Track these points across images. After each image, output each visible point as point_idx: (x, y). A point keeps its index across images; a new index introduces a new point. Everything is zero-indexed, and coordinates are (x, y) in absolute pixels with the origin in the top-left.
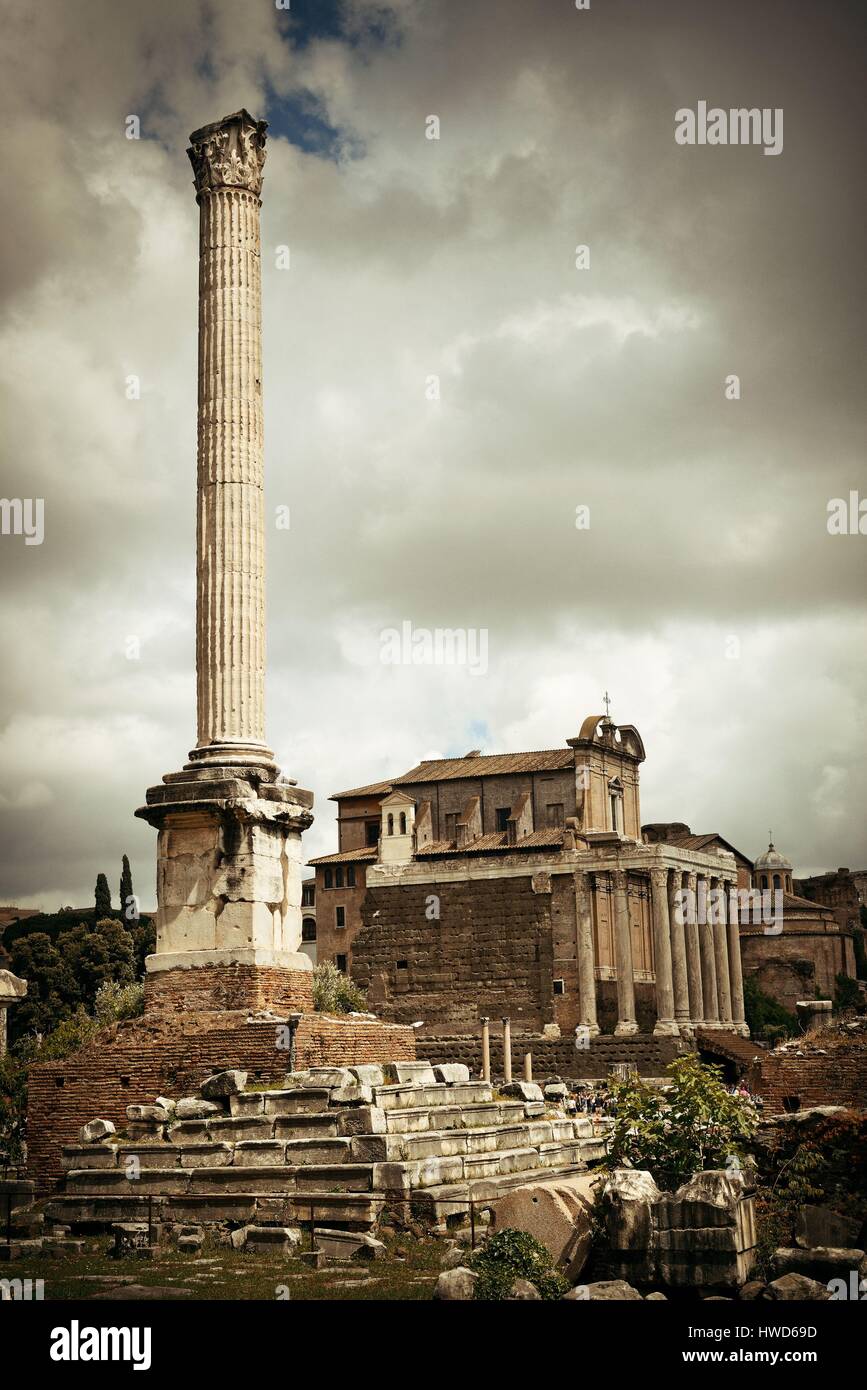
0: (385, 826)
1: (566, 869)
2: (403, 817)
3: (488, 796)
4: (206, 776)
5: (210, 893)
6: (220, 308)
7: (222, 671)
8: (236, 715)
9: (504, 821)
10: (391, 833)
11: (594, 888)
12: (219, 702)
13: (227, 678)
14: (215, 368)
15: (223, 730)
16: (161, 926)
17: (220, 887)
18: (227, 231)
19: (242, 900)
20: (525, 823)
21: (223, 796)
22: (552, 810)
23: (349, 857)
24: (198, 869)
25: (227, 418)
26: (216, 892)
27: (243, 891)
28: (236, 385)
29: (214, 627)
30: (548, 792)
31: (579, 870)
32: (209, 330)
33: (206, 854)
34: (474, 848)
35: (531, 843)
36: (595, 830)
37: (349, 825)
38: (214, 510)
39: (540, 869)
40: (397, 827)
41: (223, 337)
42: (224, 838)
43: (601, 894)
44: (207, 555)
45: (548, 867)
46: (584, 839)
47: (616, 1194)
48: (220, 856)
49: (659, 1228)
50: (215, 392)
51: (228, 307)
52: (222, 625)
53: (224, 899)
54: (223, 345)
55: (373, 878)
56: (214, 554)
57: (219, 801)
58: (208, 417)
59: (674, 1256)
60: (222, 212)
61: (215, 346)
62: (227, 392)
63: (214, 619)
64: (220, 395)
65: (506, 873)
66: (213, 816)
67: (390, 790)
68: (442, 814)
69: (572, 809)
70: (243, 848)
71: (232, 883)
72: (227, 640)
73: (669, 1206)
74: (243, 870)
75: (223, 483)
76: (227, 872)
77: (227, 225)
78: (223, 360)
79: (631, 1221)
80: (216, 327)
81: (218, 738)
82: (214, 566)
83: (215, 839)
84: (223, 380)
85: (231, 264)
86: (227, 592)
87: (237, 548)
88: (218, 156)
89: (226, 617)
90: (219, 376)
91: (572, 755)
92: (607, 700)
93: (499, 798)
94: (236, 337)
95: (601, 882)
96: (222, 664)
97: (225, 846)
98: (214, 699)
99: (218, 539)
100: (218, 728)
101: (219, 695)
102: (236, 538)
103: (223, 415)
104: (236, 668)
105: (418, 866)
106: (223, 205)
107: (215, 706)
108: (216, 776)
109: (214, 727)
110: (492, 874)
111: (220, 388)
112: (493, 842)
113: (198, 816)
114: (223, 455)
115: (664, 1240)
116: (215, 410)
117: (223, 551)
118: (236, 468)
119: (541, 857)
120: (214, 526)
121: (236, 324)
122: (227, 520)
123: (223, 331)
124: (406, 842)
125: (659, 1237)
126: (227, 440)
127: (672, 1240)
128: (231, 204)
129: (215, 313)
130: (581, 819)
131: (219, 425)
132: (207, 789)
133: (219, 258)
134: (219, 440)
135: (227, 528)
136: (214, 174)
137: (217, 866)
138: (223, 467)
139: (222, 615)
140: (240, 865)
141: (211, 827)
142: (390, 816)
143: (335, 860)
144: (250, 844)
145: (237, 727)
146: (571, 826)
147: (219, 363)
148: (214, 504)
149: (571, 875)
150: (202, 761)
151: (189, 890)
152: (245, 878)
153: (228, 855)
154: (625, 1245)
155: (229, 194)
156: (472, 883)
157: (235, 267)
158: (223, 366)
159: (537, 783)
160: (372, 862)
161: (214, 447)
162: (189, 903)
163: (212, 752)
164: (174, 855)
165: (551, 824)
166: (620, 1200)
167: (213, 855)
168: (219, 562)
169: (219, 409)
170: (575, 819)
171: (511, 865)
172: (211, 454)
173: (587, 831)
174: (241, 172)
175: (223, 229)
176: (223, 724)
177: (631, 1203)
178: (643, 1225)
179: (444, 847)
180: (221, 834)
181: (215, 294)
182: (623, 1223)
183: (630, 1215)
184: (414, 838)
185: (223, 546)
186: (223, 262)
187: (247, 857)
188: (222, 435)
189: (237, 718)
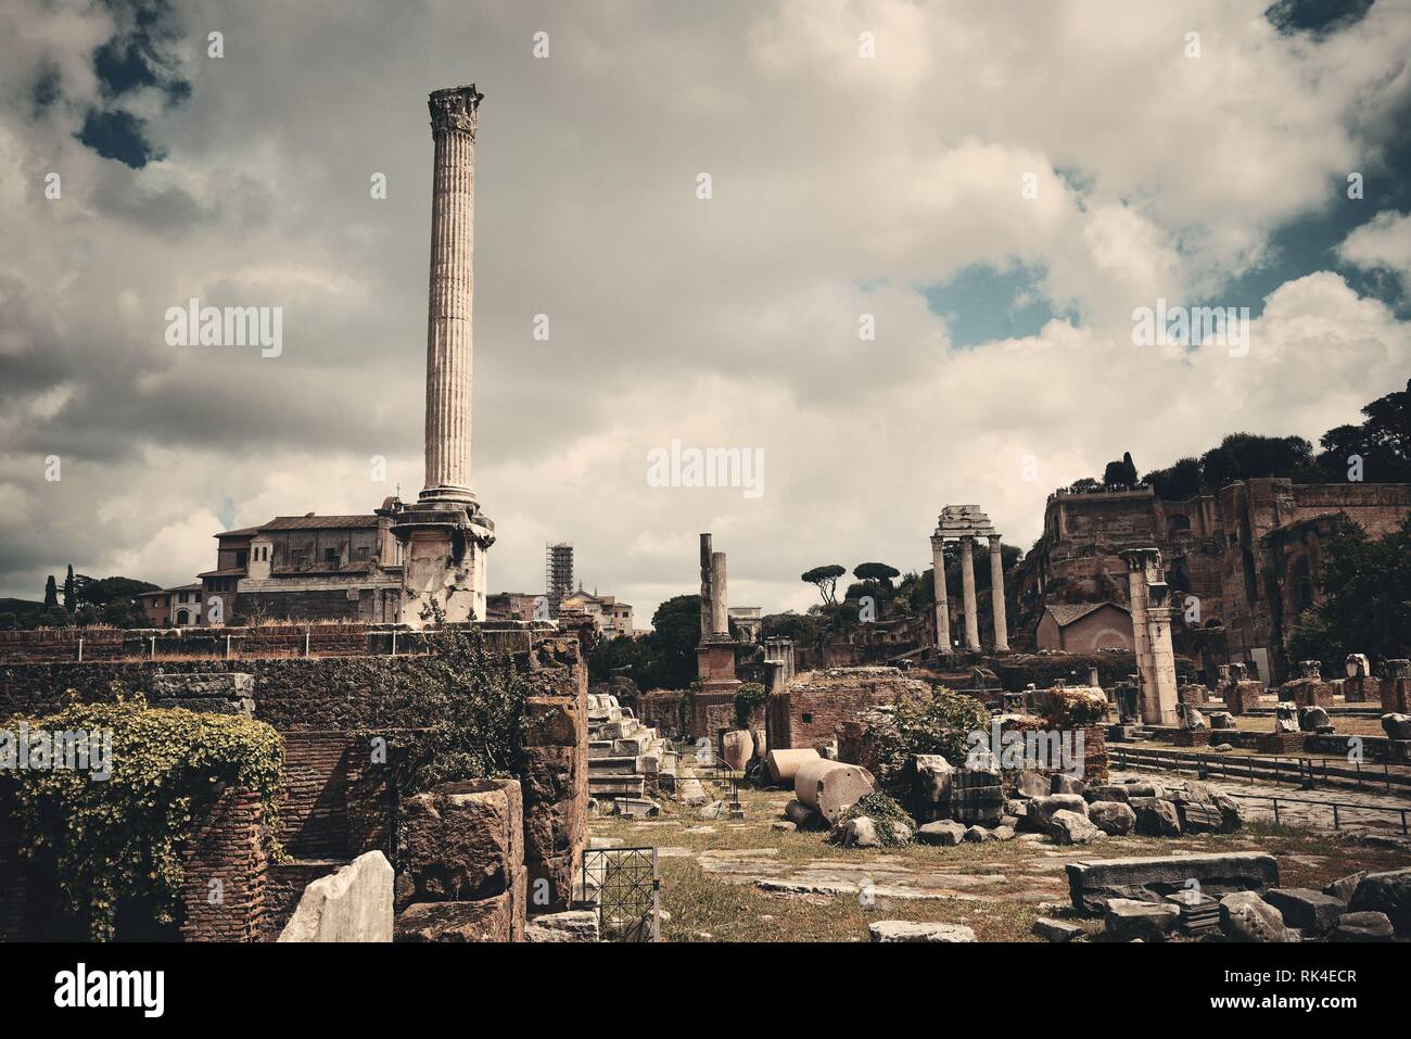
0: (253, 555)
1: (369, 586)
2: (265, 549)
3: (321, 541)
4: (439, 508)
5: (442, 584)
6: (452, 205)
7: (449, 440)
8: (457, 468)
9: (331, 556)
10: (256, 559)
11: (384, 599)
12: (446, 460)
13: (452, 445)
14: (448, 243)
15: (449, 479)
16: (405, 604)
17: (450, 580)
18: (458, 158)
19: (466, 590)
20: (344, 559)
21: (455, 522)
22: (361, 551)
23: (226, 573)
24: (433, 568)
25: (456, 277)
26: (447, 584)
27: (467, 583)
28: (461, 255)
29: (444, 411)
30: (360, 541)
31: (377, 588)
32: (444, 219)
33: (440, 559)
34: (311, 571)
35: (348, 569)
36: (387, 564)
37: (226, 554)
38: (445, 334)
39: (352, 586)
40: (260, 555)
41: (454, 224)
42: (454, 549)
43: (388, 602)
44: (439, 364)
45: (359, 585)
46: (382, 569)
47: (930, 769)
48: (449, 561)
49: (957, 788)
50: (448, 259)
51: (457, 206)
52: (450, 410)
53: (453, 589)
54: (454, 229)
55: (242, 587)
56: (445, 363)
57: (454, 524)
58: (441, 274)
59: (965, 804)
60: (455, 144)
61: (448, 229)
62: (456, 260)
63: (444, 405)
64: (450, 260)
65: (331, 587)
66: (447, 534)
67: (256, 533)
68: (290, 550)
69: (374, 551)
70: (467, 556)
71: (459, 578)
72: (453, 420)
73: (963, 774)
74: (467, 570)
75: (452, 318)
76: (455, 571)
77: (458, 153)
78: (454, 239)
79: (940, 785)
80: (449, 217)
81: (446, 483)
82: (445, 371)
83: (446, 549)
84: (453, 252)
85: (460, 179)
86: (453, 388)
87: (460, 360)
88: (454, 109)
89: (453, 405)
90: (450, 249)
91: (375, 519)
92: (398, 488)
93: (327, 542)
94: (462, 226)
95: (388, 595)
96: (449, 436)
97: (454, 554)
98: (443, 458)
99: (448, 354)
100: (446, 477)
101: (446, 455)
102: (460, 355)
103: (453, 274)
104: (458, 439)
105: (273, 581)
106: (456, 140)
107: (443, 462)
108: (447, 508)
109: (443, 475)
110: (322, 588)
111: (451, 256)
112: (322, 568)
113: (437, 533)
114: (452, 300)
115: (960, 795)
116: (447, 270)
117: (451, 362)
118: (460, 309)
119: (354, 579)
120: (446, 345)
121: (462, 216)
122: (454, 342)
123: (454, 220)
124: (267, 565)
125: (958, 793)
126: (455, 291)
127: (966, 795)
128: (461, 141)
129: (449, 208)
130: (380, 558)
131: (450, 280)
132: (443, 516)
133: (452, 173)
134: (450, 289)
135: (454, 347)
136: (450, 119)
137: (448, 567)
138: (452, 307)
139: (450, 404)
140: (464, 567)
141: (444, 541)
142: (257, 549)
143: (216, 574)
144: (473, 553)
145: (457, 477)
146: (374, 561)
147: (451, 241)
148: (446, 331)
149: (372, 590)
150: (437, 498)
151: (426, 582)
152: (469, 575)
153: (456, 560)
154: (936, 799)
155: (460, 135)
156: (308, 592)
157: (462, 181)
158: (454, 243)
159: (354, 534)
160: (243, 577)
161: (446, 294)
162: (426, 590)
163: (442, 492)
164: (416, 558)
165: (360, 559)
166: (933, 773)
167: (444, 560)
168: (448, 370)
169: (450, 269)
170: (377, 557)
171: (334, 583)
172: (444, 298)
173: (383, 564)
174: (468, 122)
175: (456, 156)
176: (449, 474)
177: (940, 774)
178: (947, 788)
179: (291, 570)
180: (451, 546)
181: (449, 196)
182: (935, 786)
183: (939, 782)
184: (272, 563)
185: (451, 358)
186: (455, 176)
187: (470, 562)
188: (452, 287)
189: (458, 472)
